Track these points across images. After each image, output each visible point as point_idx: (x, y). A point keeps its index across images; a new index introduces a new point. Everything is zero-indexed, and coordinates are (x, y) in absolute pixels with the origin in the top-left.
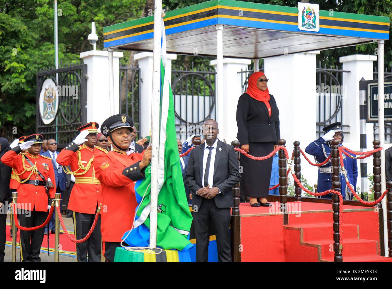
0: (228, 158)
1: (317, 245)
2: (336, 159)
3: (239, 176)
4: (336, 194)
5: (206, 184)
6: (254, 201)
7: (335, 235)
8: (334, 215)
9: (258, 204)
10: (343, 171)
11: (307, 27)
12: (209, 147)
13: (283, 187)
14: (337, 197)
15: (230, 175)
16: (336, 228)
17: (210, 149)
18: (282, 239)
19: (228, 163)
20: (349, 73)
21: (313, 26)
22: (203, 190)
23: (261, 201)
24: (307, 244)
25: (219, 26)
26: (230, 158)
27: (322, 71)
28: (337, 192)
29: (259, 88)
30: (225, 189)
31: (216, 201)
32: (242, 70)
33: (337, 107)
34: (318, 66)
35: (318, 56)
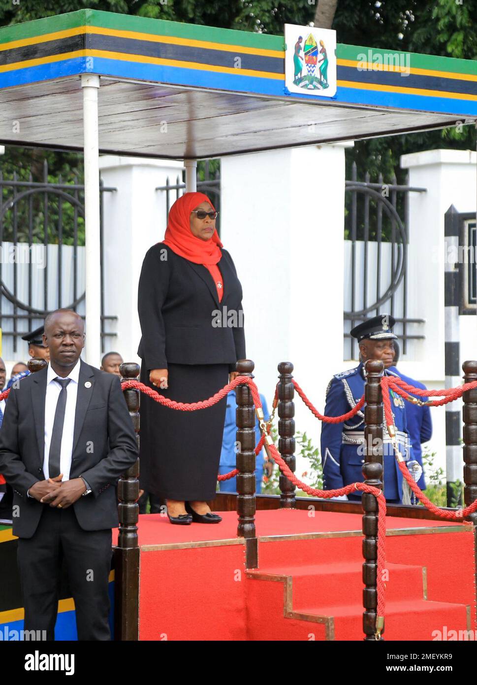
0: (108, 406)
1: (324, 619)
2: (374, 407)
3: (134, 450)
4: (369, 493)
5: (55, 472)
6: (179, 509)
7: (366, 595)
8: (366, 545)
9: (185, 517)
10: (391, 436)
11: (305, 86)
12: (61, 378)
13: (247, 475)
14: (372, 500)
15: (112, 448)
16: (369, 577)
17: (64, 384)
18: (240, 603)
19: (108, 420)
20: (424, 193)
21: (321, 83)
22: (47, 488)
23: (195, 509)
24: (302, 616)
25: (89, 77)
26: (112, 406)
27: (359, 187)
28: (374, 488)
29: (196, 232)
30: (102, 484)
31: (79, 512)
32: (167, 182)
33: (394, 275)
34: (348, 176)
35: (348, 152)
